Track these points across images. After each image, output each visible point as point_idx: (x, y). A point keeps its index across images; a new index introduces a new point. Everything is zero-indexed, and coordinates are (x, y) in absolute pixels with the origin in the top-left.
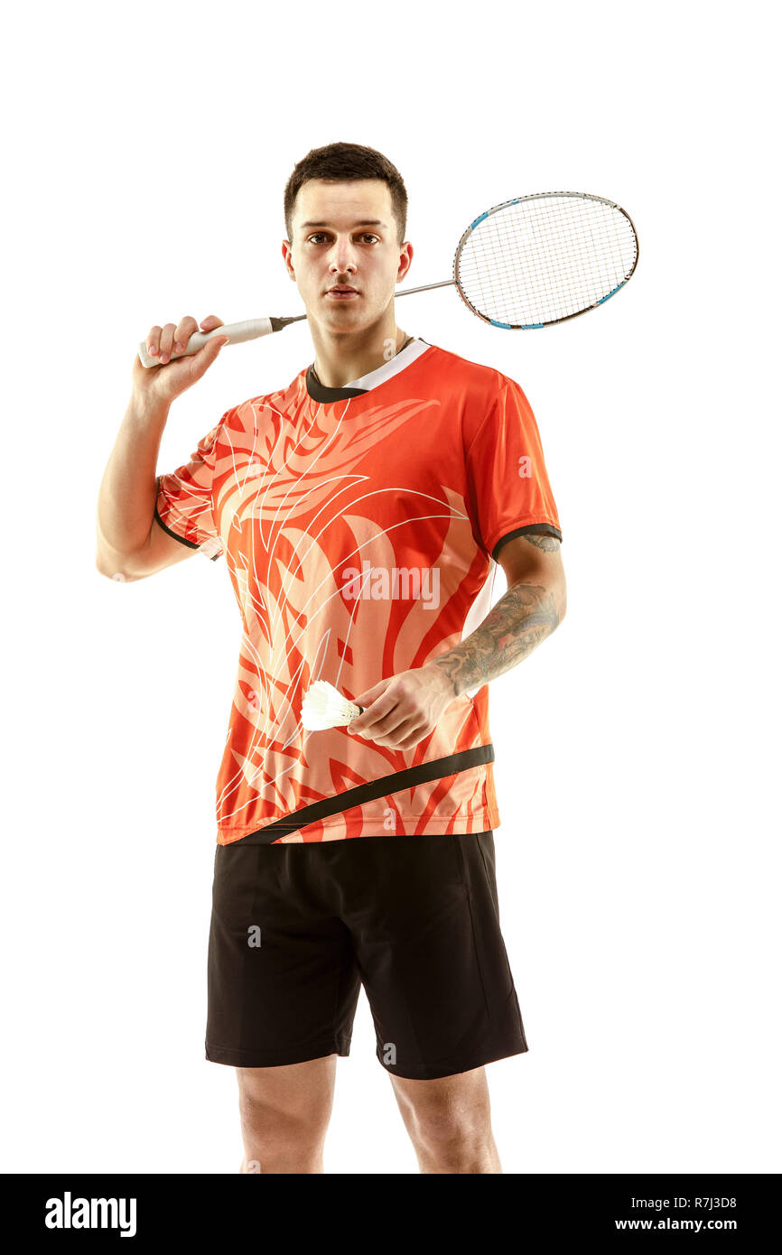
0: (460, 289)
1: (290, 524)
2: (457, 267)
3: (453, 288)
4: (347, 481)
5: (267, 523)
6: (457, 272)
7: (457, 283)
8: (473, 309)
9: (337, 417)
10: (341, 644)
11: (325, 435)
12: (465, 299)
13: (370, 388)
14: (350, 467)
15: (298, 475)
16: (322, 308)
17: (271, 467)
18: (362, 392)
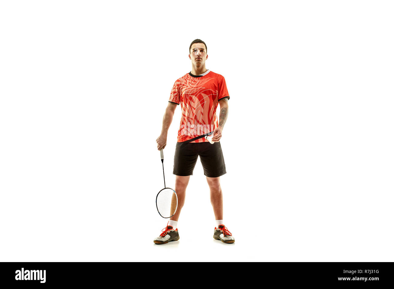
0: (164, 189)
1: (191, 94)
2: (167, 188)
3: (164, 188)
4: (201, 89)
5: (187, 94)
6: (166, 188)
7: (165, 188)
8: (161, 191)
9: (199, 79)
10: (201, 112)
11: (197, 82)
12: (162, 190)
13: (203, 76)
14: (202, 86)
15: (193, 87)
16: (195, 61)
17: (187, 86)
18: (202, 76)
